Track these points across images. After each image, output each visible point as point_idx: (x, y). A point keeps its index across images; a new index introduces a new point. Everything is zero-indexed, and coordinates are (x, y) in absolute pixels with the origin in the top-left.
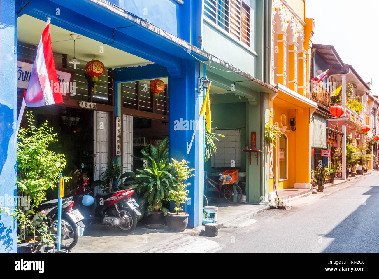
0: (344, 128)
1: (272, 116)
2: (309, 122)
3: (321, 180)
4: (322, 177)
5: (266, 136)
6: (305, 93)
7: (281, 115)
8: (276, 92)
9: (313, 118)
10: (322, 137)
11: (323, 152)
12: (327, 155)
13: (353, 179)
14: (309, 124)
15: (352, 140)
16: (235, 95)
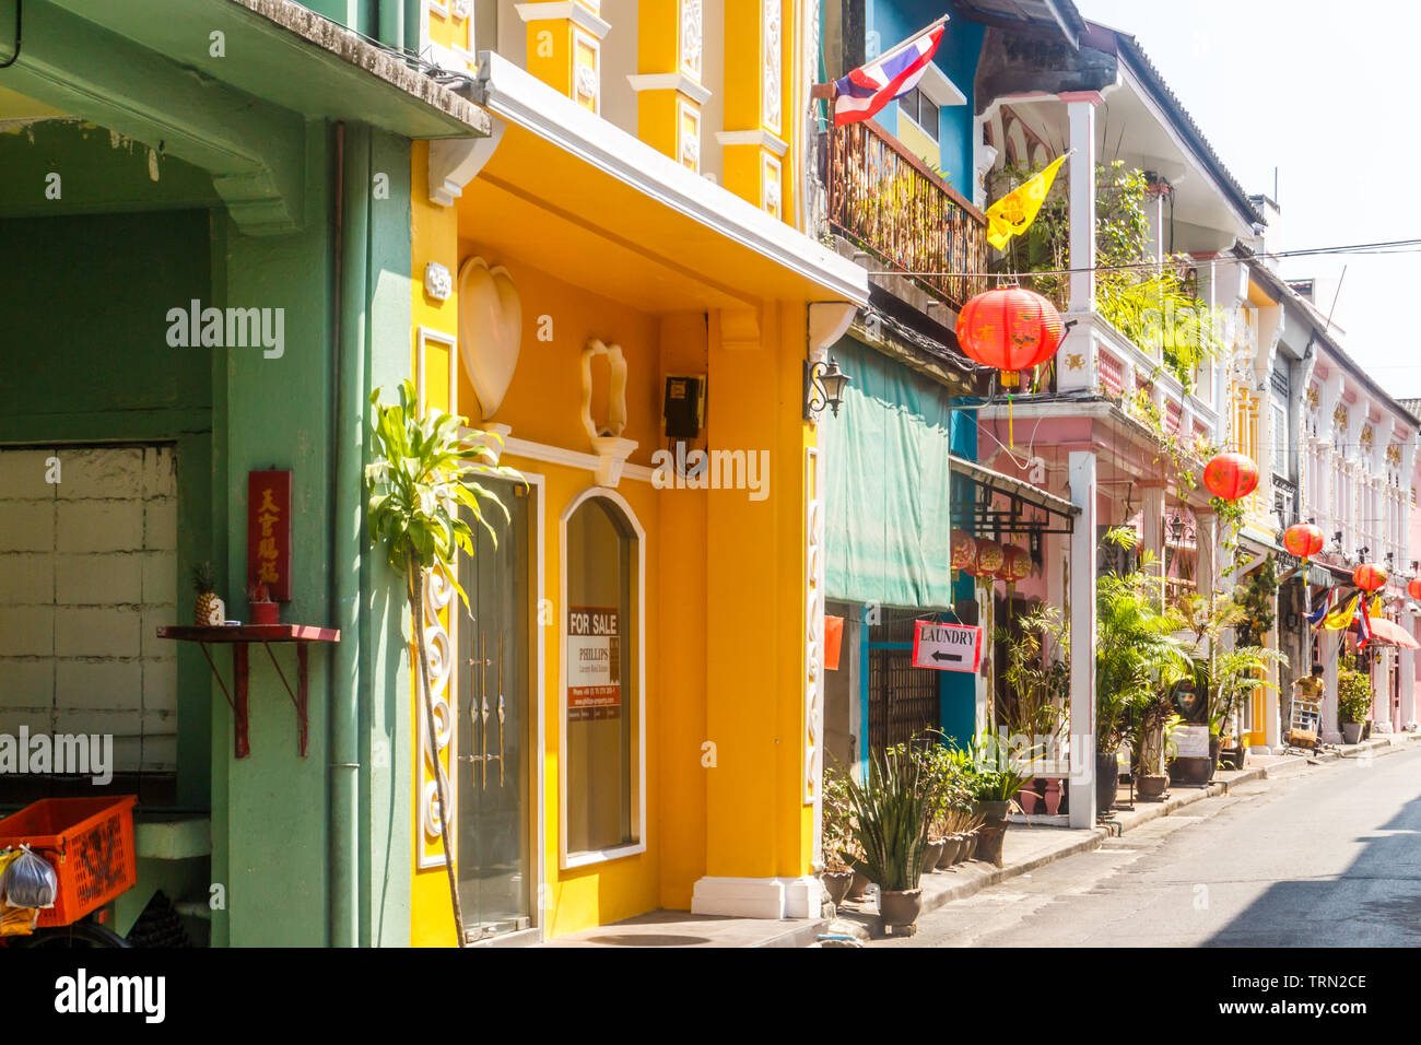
0: (1084, 472)
1: (451, 337)
2: (806, 407)
3: (897, 854)
4: (902, 827)
5: (376, 500)
6: (771, 186)
7: (587, 347)
8: (469, 133)
9: (834, 381)
10: (918, 526)
11: (927, 634)
12: (958, 658)
13: (1144, 821)
14: (806, 429)
15: (1139, 551)
16: (115, 144)
